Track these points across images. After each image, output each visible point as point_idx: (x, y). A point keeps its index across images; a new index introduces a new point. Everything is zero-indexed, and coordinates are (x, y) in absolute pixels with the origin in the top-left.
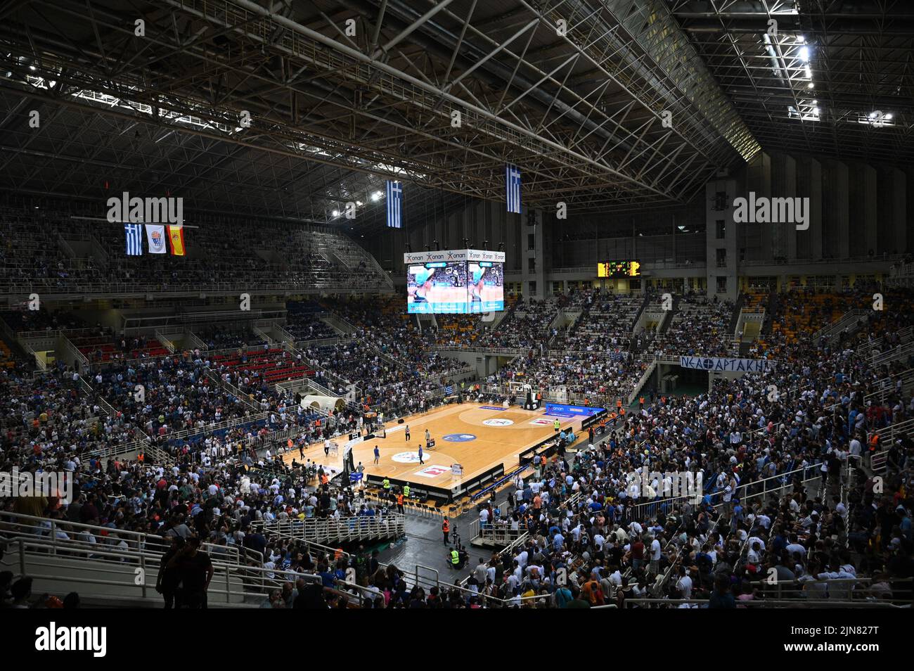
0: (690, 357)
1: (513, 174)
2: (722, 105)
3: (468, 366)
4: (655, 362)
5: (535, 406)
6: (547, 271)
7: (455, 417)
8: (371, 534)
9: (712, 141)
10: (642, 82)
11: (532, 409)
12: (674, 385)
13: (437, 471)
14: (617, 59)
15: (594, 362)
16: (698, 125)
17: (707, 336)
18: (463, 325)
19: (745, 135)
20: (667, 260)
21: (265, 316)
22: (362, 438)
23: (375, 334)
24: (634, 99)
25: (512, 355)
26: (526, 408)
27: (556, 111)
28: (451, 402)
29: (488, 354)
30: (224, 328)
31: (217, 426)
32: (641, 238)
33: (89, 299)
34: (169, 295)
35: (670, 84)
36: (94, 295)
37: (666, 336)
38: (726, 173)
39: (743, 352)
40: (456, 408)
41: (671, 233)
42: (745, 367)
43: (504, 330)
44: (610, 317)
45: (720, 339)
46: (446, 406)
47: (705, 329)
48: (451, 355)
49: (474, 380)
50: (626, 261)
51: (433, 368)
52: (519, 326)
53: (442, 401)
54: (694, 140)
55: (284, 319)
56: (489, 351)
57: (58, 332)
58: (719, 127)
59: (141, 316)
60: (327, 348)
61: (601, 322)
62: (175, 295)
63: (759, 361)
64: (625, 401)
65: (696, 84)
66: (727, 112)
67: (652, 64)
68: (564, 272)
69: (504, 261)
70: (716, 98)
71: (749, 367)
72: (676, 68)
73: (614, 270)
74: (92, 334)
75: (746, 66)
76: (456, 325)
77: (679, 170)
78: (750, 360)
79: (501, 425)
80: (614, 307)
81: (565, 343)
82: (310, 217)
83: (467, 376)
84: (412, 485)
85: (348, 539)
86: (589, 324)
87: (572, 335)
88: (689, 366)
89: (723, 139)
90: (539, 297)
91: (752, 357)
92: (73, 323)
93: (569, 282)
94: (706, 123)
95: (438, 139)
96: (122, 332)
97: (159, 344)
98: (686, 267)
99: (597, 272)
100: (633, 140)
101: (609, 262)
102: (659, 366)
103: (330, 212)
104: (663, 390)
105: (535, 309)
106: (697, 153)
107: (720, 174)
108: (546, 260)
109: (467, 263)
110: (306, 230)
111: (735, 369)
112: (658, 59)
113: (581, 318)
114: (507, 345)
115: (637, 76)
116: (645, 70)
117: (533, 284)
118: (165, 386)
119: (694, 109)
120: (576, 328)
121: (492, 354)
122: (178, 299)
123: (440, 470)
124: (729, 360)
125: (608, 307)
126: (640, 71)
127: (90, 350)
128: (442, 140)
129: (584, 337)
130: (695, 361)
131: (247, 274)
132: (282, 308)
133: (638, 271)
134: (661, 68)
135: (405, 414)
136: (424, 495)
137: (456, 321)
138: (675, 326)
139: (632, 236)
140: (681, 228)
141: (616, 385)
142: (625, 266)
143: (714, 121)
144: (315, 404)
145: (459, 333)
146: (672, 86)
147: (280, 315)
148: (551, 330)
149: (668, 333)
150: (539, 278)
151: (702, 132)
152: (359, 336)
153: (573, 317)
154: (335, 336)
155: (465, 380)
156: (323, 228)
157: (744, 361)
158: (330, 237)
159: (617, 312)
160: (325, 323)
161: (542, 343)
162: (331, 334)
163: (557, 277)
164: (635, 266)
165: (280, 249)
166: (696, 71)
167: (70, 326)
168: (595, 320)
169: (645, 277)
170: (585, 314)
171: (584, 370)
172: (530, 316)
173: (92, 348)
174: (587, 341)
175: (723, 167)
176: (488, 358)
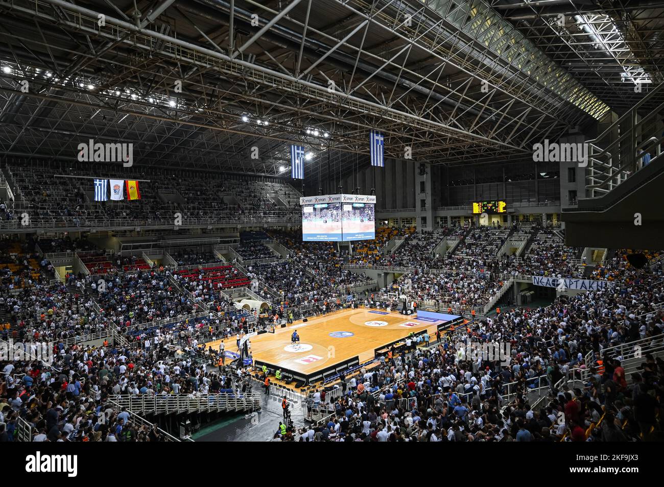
0: (541, 277)
1: (376, 138)
2: (560, 76)
3: (371, 279)
4: (511, 279)
5: (409, 312)
6: (434, 209)
7: (347, 318)
8: (228, 407)
9: (558, 105)
10: (476, 63)
11: (406, 314)
12: (529, 299)
13: (311, 360)
14: (448, 46)
15: (462, 279)
16: (539, 93)
17: (557, 260)
18: (371, 249)
19: (590, 99)
20: (531, 200)
21: (222, 242)
22: (256, 333)
23: (304, 256)
24: (472, 76)
25: (403, 272)
26: (402, 313)
27: (403, 88)
28: (349, 307)
29: (386, 271)
30: (192, 251)
31: (170, 320)
32: (510, 183)
33: (94, 231)
34: (151, 227)
35: (504, 63)
36: (97, 228)
37: (523, 260)
38: (576, 130)
39: (587, 275)
40: (352, 311)
41: (534, 178)
42: (588, 286)
43: (400, 253)
44: (481, 244)
45: (569, 263)
46: (345, 310)
47: (557, 255)
48: (359, 271)
49: (375, 290)
50: (495, 201)
51: (342, 281)
52: (411, 250)
53: (342, 305)
54: (539, 105)
55: (238, 244)
56: (386, 269)
57: (74, 253)
58: (561, 94)
59: (133, 242)
60: (266, 265)
61: (473, 248)
62: (156, 227)
63: (600, 283)
64: (481, 311)
65: (529, 61)
66: (567, 81)
67: (483, 48)
68: (448, 209)
69: (375, 202)
70: (553, 70)
71: (590, 287)
72: (506, 50)
73: (485, 208)
74: (98, 255)
75: (569, 44)
76: (366, 249)
77: (531, 129)
78: (592, 281)
79: (378, 325)
80: (485, 237)
81: (444, 264)
82: (264, 172)
83: (369, 287)
84: (284, 370)
85: (207, 410)
86: (464, 250)
87: (450, 257)
88: (540, 284)
89: (567, 103)
90: (429, 228)
91: (593, 278)
92: (87, 247)
93: (452, 218)
94: (547, 91)
95: (315, 114)
96: (119, 254)
97: (144, 262)
98: (546, 205)
99: (472, 210)
100: (479, 107)
101: (481, 202)
102: (515, 284)
103: (277, 168)
104: (519, 303)
105: (425, 238)
106: (545, 115)
107: (571, 131)
108: (434, 201)
109: (342, 204)
110: (261, 181)
111: (579, 288)
112: (487, 44)
113: (458, 245)
114: (400, 264)
115: (470, 58)
116: (478, 53)
117: (424, 219)
118: (140, 292)
119: (532, 80)
120: (454, 252)
121: (389, 271)
122: (157, 230)
123: (314, 359)
124: (573, 280)
125: (480, 237)
126: (472, 54)
127: (94, 265)
128: (318, 115)
129: (459, 260)
130: (545, 280)
131: (211, 212)
132: (237, 237)
133: (504, 208)
134: (492, 50)
135: (310, 315)
136: (290, 378)
137: (366, 246)
138: (532, 251)
139: (502, 181)
140: (543, 174)
141: (476, 297)
142: (494, 205)
143: (556, 88)
144: (246, 306)
145: (367, 255)
146: (506, 64)
147: (235, 241)
148: (434, 254)
149: (526, 257)
150: (429, 215)
151: (545, 98)
152: (291, 257)
153: (453, 243)
154: (273, 257)
155: (368, 290)
156: (272, 179)
157: (587, 282)
158: (277, 186)
159: (487, 240)
160: (267, 248)
161: (426, 263)
162: (270, 255)
163: (443, 213)
164: (502, 205)
165: (239, 195)
166: (527, 50)
167: (84, 249)
168: (469, 246)
169: (510, 213)
170: (462, 242)
171: (454, 285)
172: (420, 243)
173: (95, 264)
174: (460, 263)
175: (575, 124)
176: (386, 274)
